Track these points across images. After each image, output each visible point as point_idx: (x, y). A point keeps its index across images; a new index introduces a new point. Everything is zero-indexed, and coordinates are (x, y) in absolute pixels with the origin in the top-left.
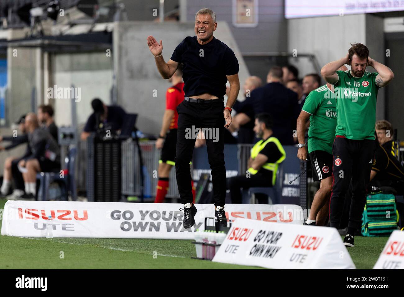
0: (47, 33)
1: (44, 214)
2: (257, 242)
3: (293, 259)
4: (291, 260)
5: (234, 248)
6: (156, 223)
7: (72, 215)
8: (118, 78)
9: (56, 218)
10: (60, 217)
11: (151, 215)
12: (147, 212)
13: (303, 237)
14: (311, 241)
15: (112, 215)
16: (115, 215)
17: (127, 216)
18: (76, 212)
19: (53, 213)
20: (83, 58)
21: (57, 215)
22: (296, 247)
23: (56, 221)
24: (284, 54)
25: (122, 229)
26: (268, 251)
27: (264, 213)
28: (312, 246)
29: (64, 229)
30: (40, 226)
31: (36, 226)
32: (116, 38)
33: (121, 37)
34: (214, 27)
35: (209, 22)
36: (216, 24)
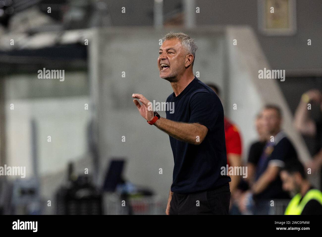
32: (94, 52)
33: (102, 50)
34: (187, 60)
35: (175, 52)
36: (189, 56)
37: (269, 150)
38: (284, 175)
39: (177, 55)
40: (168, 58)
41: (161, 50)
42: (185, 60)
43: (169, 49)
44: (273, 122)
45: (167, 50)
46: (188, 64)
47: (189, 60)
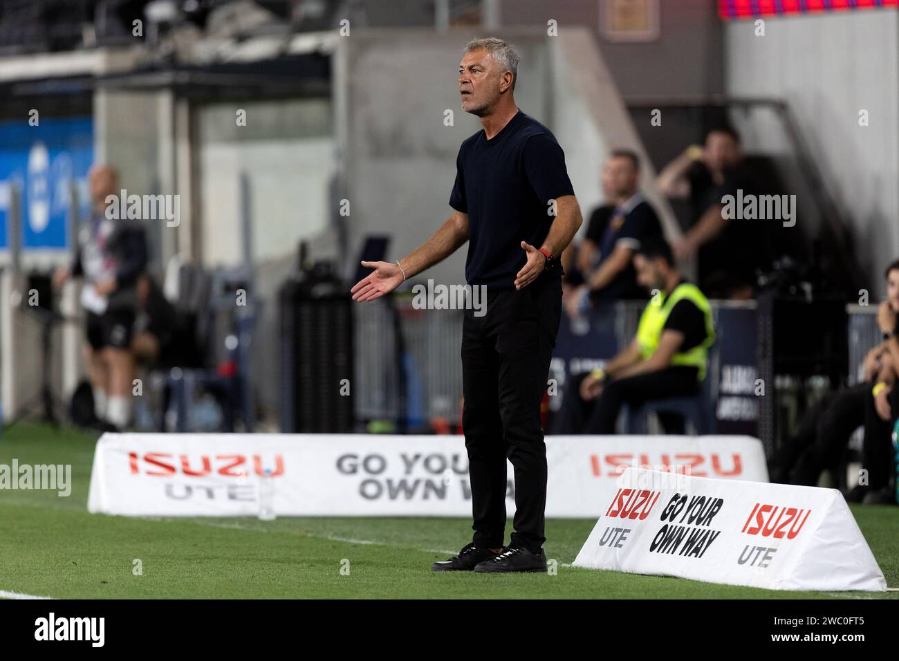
0: (184, 58)
1: (185, 464)
2: (667, 521)
3: (743, 559)
4: (741, 562)
5: (620, 534)
6: (437, 480)
7: (250, 464)
8: (347, 157)
9: (214, 474)
10: (224, 471)
11: (427, 463)
12: (417, 457)
13: (767, 508)
14: (785, 518)
15: (339, 464)
16: (347, 464)
17: (371, 466)
18: (257, 459)
19: (206, 463)
20: (268, 113)
21: (216, 465)
22: (753, 531)
23: (214, 479)
24: (717, 98)
25: (363, 494)
26: (691, 542)
27: (679, 457)
28: (786, 529)
29: (232, 497)
30: (179, 491)
31: (169, 492)
32: (340, 67)
33: (353, 64)
34: (502, 81)
35: (483, 69)
36: (507, 74)
37: (617, 222)
38: (640, 262)
39: (487, 74)
40: (472, 81)
41: (461, 67)
42: (499, 83)
43: (473, 66)
44: (623, 178)
45: (471, 68)
46: (505, 88)
47: (506, 80)
